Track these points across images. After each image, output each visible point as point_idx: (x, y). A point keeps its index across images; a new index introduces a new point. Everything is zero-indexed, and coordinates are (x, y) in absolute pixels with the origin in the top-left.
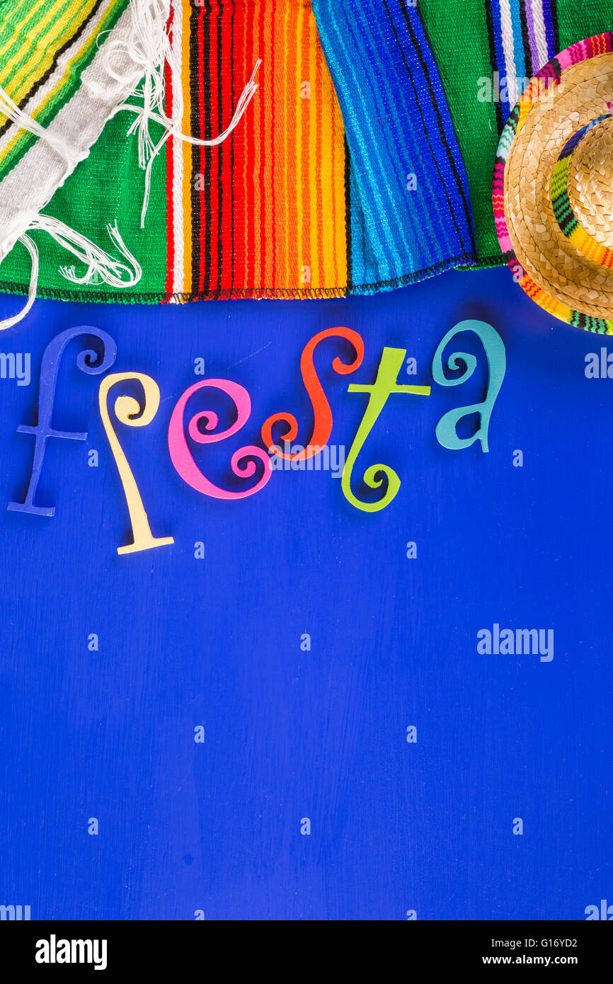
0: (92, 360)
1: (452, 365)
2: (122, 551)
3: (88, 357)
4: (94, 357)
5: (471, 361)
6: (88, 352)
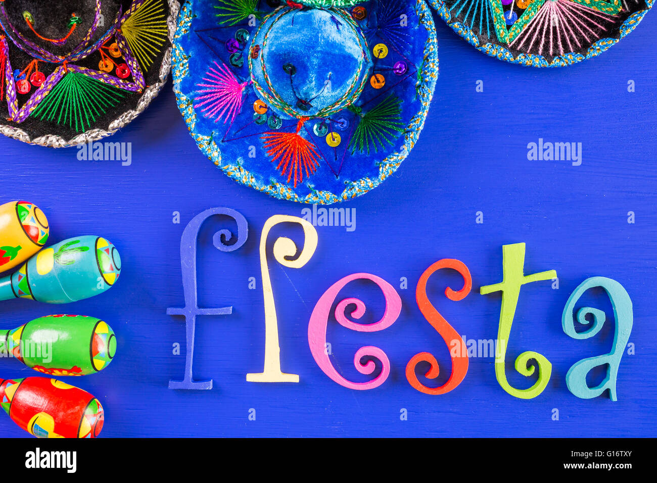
0: (227, 239)
1: (582, 320)
2: (251, 378)
3: (223, 236)
4: (228, 236)
5: (600, 316)
6: (223, 231)
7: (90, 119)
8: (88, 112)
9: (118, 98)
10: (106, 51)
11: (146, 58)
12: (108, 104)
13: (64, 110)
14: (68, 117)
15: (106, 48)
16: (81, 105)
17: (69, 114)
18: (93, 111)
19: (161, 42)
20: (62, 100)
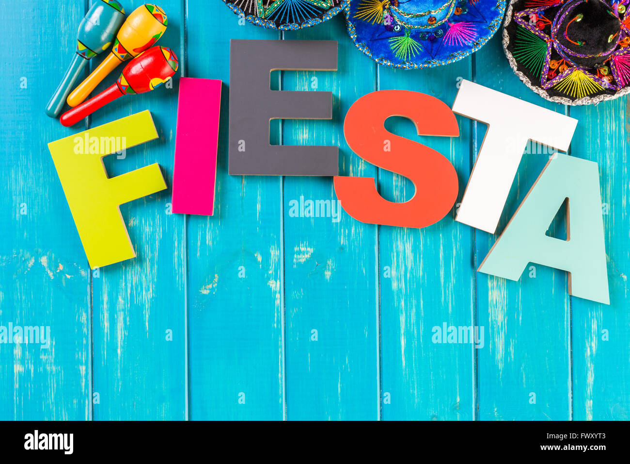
7: (521, 59)
8: (525, 57)
9: (536, 74)
10: (562, 63)
11: (562, 87)
12: (531, 68)
13: (524, 44)
14: (520, 46)
15: (564, 63)
16: (528, 53)
17: (523, 46)
18: (526, 60)
19: (573, 95)
20: (529, 41)
